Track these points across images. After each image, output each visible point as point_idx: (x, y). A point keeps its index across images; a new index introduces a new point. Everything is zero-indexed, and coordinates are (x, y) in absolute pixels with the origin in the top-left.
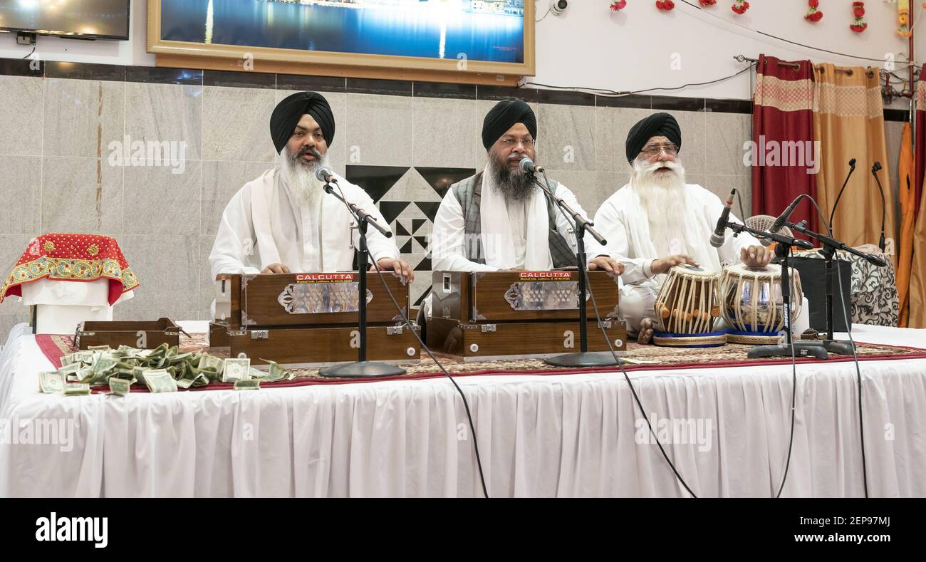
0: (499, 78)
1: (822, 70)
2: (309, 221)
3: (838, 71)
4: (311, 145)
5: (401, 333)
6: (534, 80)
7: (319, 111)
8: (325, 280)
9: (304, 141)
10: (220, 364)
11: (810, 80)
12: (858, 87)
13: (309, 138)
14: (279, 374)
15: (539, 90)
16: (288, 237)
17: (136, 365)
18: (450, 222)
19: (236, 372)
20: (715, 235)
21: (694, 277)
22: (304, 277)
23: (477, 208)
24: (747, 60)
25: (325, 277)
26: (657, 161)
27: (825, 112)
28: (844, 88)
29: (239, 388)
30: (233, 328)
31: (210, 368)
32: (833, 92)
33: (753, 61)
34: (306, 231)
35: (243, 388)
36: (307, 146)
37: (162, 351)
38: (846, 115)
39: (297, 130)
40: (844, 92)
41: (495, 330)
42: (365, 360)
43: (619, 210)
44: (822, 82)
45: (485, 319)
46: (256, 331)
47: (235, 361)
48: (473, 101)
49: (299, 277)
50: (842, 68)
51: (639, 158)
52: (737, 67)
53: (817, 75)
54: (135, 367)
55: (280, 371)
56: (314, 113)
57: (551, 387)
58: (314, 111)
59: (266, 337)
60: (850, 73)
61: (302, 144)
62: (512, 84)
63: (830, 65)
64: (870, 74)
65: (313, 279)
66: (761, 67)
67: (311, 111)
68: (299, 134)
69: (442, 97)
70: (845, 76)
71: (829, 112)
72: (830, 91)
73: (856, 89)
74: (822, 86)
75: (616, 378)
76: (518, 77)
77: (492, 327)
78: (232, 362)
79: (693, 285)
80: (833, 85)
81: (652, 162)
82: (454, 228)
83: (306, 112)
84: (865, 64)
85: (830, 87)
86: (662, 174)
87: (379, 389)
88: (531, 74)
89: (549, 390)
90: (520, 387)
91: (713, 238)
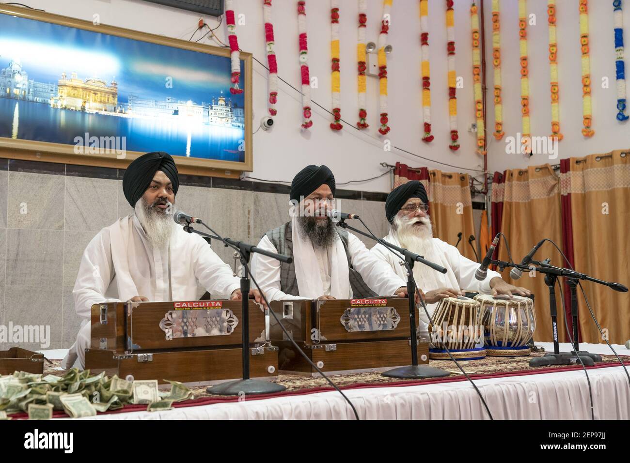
0: (227, 173)
1: (434, 174)
2: (160, 261)
3: (444, 175)
4: (165, 197)
5: (263, 353)
6: (251, 175)
7: (169, 168)
8: (199, 307)
9: (159, 194)
10: (130, 386)
11: (427, 180)
12: (456, 186)
13: (163, 191)
14: (182, 394)
15: (254, 182)
16: (143, 274)
17: (48, 390)
18: (269, 263)
19: (145, 394)
20: (480, 271)
21: (464, 304)
22: (181, 305)
23: (289, 251)
24: (387, 165)
25: (199, 304)
26: (415, 216)
27: (437, 202)
28: (447, 187)
29: (155, 409)
30: (118, 352)
31: (122, 390)
32: (441, 189)
33: (392, 167)
34: (158, 268)
35: (158, 409)
36: (161, 197)
37: (72, 375)
38: (449, 205)
39: (152, 183)
40: (447, 189)
41: (335, 349)
42: (248, 378)
43: (386, 255)
44: (434, 182)
45: (326, 339)
46: (142, 355)
47: (143, 383)
48: (209, 188)
49: (177, 305)
50: (445, 173)
51: (399, 215)
52: (381, 170)
53: (431, 177)
54: (49, 393)
55: (183, 391)
56: (165, 169)
57: (421, 397)
58: (165, 168)
59: (151, 359)
60: (450, 177)
61: (157, 196)
62: (236, 177)
63: (439, 171)
64: (463, 178)
65: (189, 306)
66: (398, 171)
67: (163, 168)
68: (154, 187)
69: (187, 185)
70: (447, 179)
71: (439, 202)
72: (439, 188)
73: (455, 187)
74: (434, 185)
75: (465, 386)
76: (240, 172)
77: (333, 347)
78: (141, 384)
79: (464, 310)
80: (441, 184)
81: (411, 217)
82: (272, 267)
83: (160, 169)
84: (460, 171)
85: (439, 186)
86: (418, 227)
87: (283, 404)
88: (250, 170)
89: (419, 399)
90: (396, 397)
91: (478, 272)
